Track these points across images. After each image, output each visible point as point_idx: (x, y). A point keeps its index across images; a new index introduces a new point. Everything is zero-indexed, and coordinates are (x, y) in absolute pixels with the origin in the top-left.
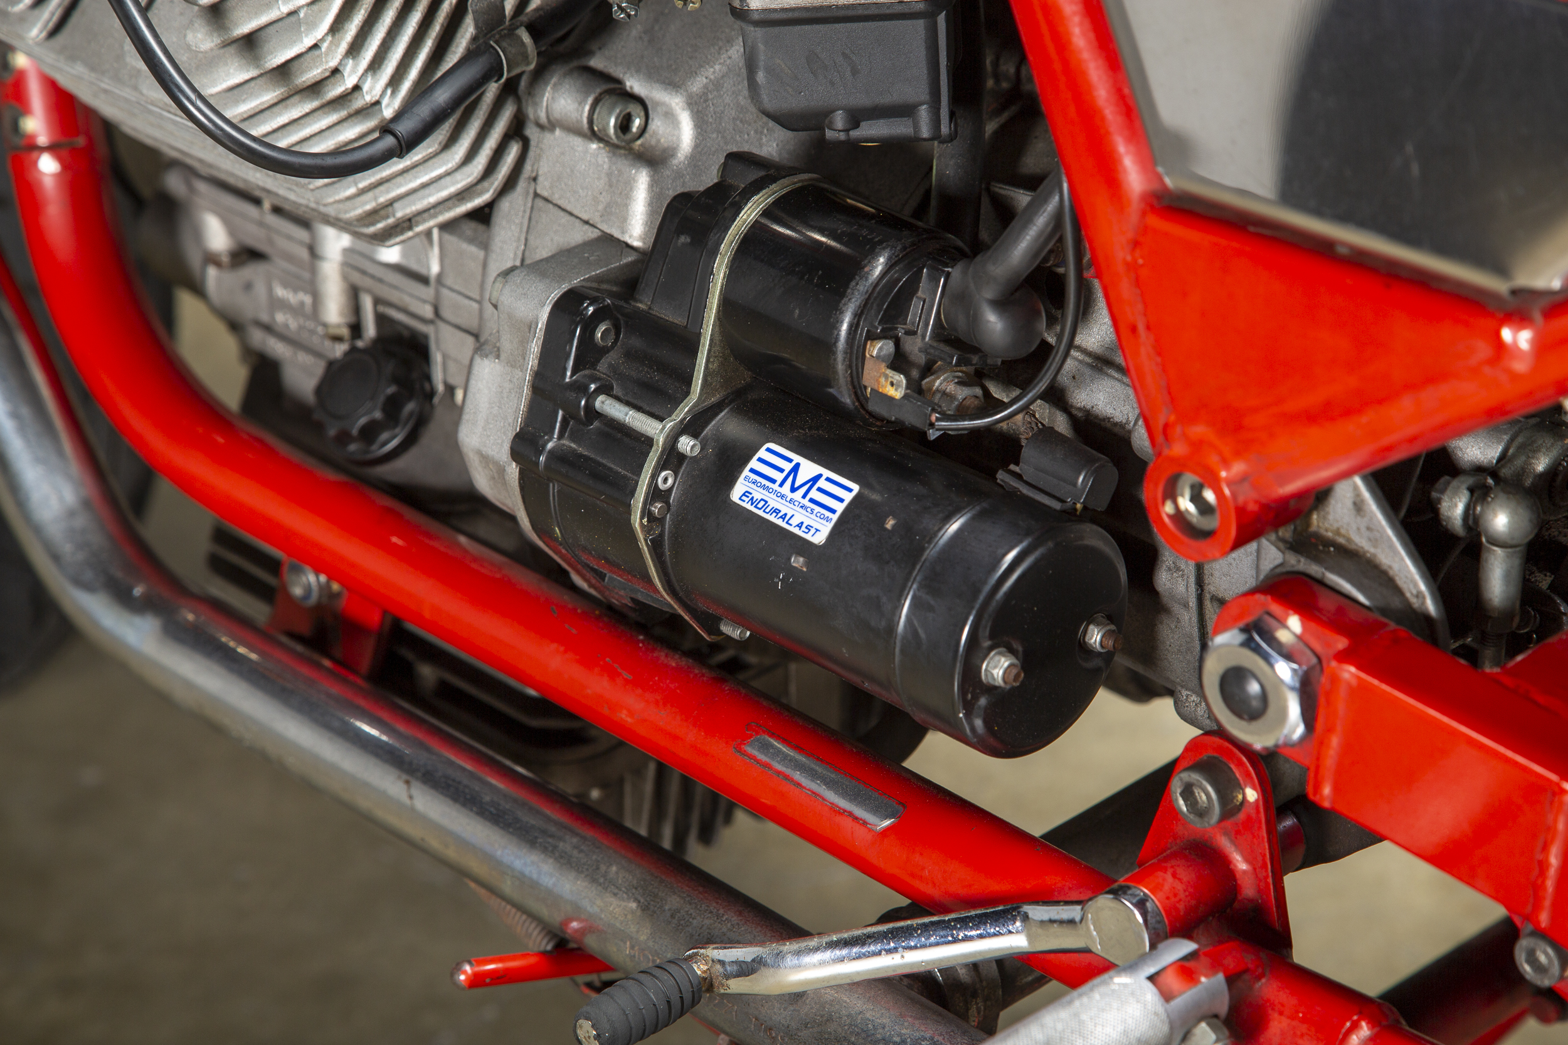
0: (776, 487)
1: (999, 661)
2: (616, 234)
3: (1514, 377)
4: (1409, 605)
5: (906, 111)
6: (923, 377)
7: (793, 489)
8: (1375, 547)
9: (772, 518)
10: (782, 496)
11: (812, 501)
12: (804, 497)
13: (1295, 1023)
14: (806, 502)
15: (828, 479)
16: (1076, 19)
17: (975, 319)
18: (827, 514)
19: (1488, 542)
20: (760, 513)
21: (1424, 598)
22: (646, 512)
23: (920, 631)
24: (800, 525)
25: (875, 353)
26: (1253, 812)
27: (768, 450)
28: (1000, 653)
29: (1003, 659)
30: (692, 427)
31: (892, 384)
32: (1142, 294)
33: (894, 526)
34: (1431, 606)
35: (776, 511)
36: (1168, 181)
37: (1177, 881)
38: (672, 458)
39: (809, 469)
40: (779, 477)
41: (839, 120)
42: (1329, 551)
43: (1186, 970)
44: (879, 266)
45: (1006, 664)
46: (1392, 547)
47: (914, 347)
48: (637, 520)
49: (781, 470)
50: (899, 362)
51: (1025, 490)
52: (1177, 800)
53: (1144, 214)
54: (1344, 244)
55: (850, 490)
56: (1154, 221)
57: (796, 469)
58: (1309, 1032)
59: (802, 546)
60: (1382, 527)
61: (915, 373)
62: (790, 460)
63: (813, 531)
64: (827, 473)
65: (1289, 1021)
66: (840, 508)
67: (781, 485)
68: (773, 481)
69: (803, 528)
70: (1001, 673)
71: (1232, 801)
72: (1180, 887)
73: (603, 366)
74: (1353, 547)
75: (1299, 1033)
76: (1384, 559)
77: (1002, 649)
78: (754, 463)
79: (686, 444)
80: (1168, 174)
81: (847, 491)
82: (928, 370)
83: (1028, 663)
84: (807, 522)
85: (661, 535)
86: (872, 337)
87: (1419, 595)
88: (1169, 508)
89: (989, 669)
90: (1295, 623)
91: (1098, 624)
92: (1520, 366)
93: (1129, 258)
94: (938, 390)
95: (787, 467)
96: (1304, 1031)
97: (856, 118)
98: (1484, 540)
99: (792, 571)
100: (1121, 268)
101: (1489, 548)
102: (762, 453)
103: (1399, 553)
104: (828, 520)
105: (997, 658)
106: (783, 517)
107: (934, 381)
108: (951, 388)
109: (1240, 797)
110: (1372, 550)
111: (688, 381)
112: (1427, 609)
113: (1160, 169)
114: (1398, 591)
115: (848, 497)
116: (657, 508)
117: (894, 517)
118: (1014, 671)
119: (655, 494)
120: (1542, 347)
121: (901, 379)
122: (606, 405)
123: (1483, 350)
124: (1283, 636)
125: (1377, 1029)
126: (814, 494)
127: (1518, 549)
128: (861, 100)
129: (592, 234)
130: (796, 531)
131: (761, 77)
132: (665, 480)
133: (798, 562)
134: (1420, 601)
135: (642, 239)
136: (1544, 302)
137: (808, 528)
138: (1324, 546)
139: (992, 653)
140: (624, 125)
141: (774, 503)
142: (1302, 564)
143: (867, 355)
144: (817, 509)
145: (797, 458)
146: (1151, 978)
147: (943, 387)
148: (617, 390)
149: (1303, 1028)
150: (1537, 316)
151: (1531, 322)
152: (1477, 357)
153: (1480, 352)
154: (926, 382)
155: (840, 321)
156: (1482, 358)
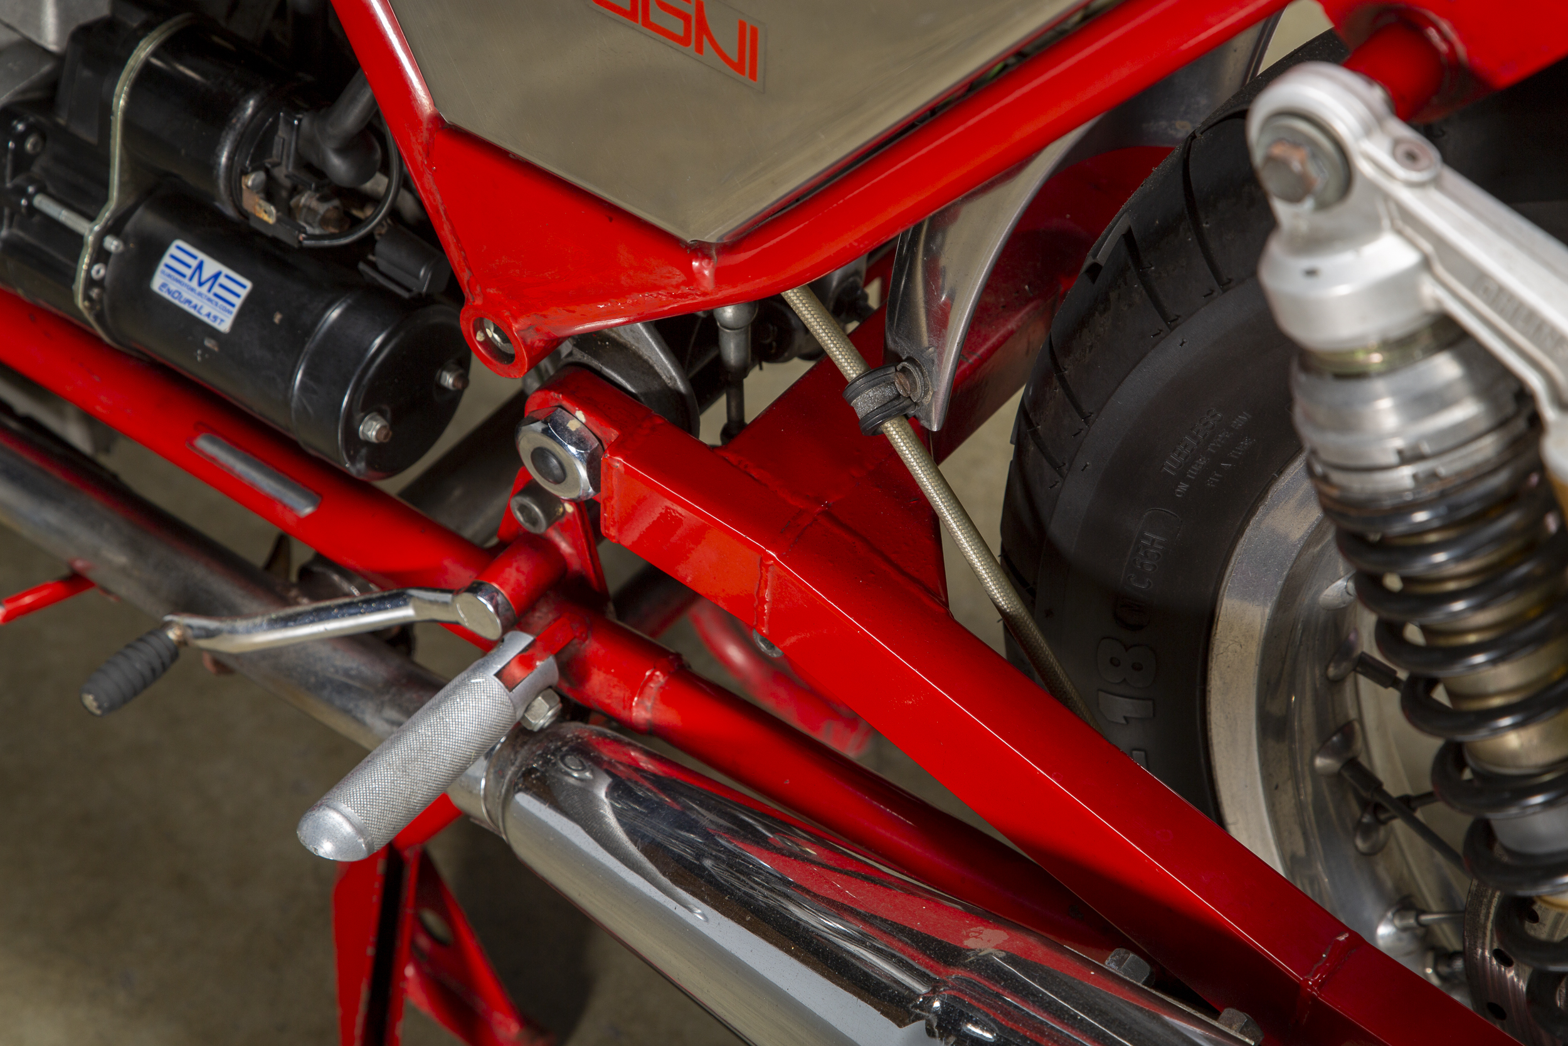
0: (186, 281)
1: (372, 425)
2: (34, 38)
3: (704, 294)
4: (666, 385)
6: (291, 197)
7: (201, 284)
8: (638, 343)
9: (186, 307)
10: (192, 290)
11: (216, 295)
12: (209, 290)
13: (609, 677)
14: (211, 295)
15: (227, 277)
17: (323, 160)
18: (229, 307)
19: (721, 325)
20: (176, 302)
21: (676, 381)
22: (87, 297)
23: (309, 408)
24: (208, 315)
25: (250, 183)
26: (572, 519)
27: (179, 248)
28: (371, 419)
29: (374, 423)
30: (114, 228)
31: (265, 212)
33: (281, 321)
34: (681, 386)
35: (189, 302)
37: (520, 574)
38: (101, 256)
39: (212, 266)
40: (188, 272)
42: (606, 345)
43: (526, 660)
44: (249, 108)
45: (378, 427)
46: (649, 344)
47: (282, 175)
48: (81, 303)
49: (189, 266)
50: (269, 192)
51: (381, 280)
52: (516, 514)
53: (431, 133)
55: (244, 287)
57: (200, 266)
58: (618, 684)
59: (213, 333)
60: (641, 331)
61: (283, 199)
62: (195, 257)
63: (218, 321)
64: (226, 271)
65: (605, 675)
66: (238, 302)
67: (191, 279)
68: (183, 276)
69: (211, 317)
70: (374, 433)
71: (555, 515)
72: (522, 578)
73: (36, 169)
74: (622, 340)
75: (612, 684)
76: (645, 353)
77: (374, 414)
78: (166, 259)
79: (112, 244)
81: (243, 287)
82: (295, 191)
83: (395, 423)
84: (214, 313)
85: (102, 310)
86: (245, 173)
87: (671, 378)
88: (480, 337)
89: (365, 432)
90: (580, 415)
91: (449, 371)
93: (426, 162)
94: (304, 206)
95: (194, 263)
96: (615, 683)
98: (718, 324)
99: (206, 350)
101: (723, 331)
102: (172, 250)
103: (654, 349)
104: (230, 312)
105: (370, 423)
106: (195, 307)
107: (300, 200)
108: (314, 204)
109: (561, 510)
110: (636, 345)
111: (105, 185)
112: (678, 387)
114: (657, 376)
115: (244, 293)
116: (95, 293)
117: (281, 312)
118: (384, 432)
119: (91, 282)
121: (272, 207)
122: (43, 203)
124: (573, 425)
125: (667, 677)
126: (217, 289)
127: (743, 329)
129: (15, 37)
130: (206, 319)
132: (98, 272)
133: (209, 343)
134: (673, 383)
135: (57, 43)
137: (215, 318)
138: (601, 341)
139: (367, 418)
141: (186, 295)
142: (585, 358)
143: (244, 187)
144: (221, 302)
145: (201, 256)
146: (498, 675)
147: (308, 203)
148: (51, 189)
149: (615, 680)
150: (714, 253)
151: (710, 258)
152: (676, 279)
153: (678, 277)
154: (293, 202)
155: (219, 157)
156: (680, 280)
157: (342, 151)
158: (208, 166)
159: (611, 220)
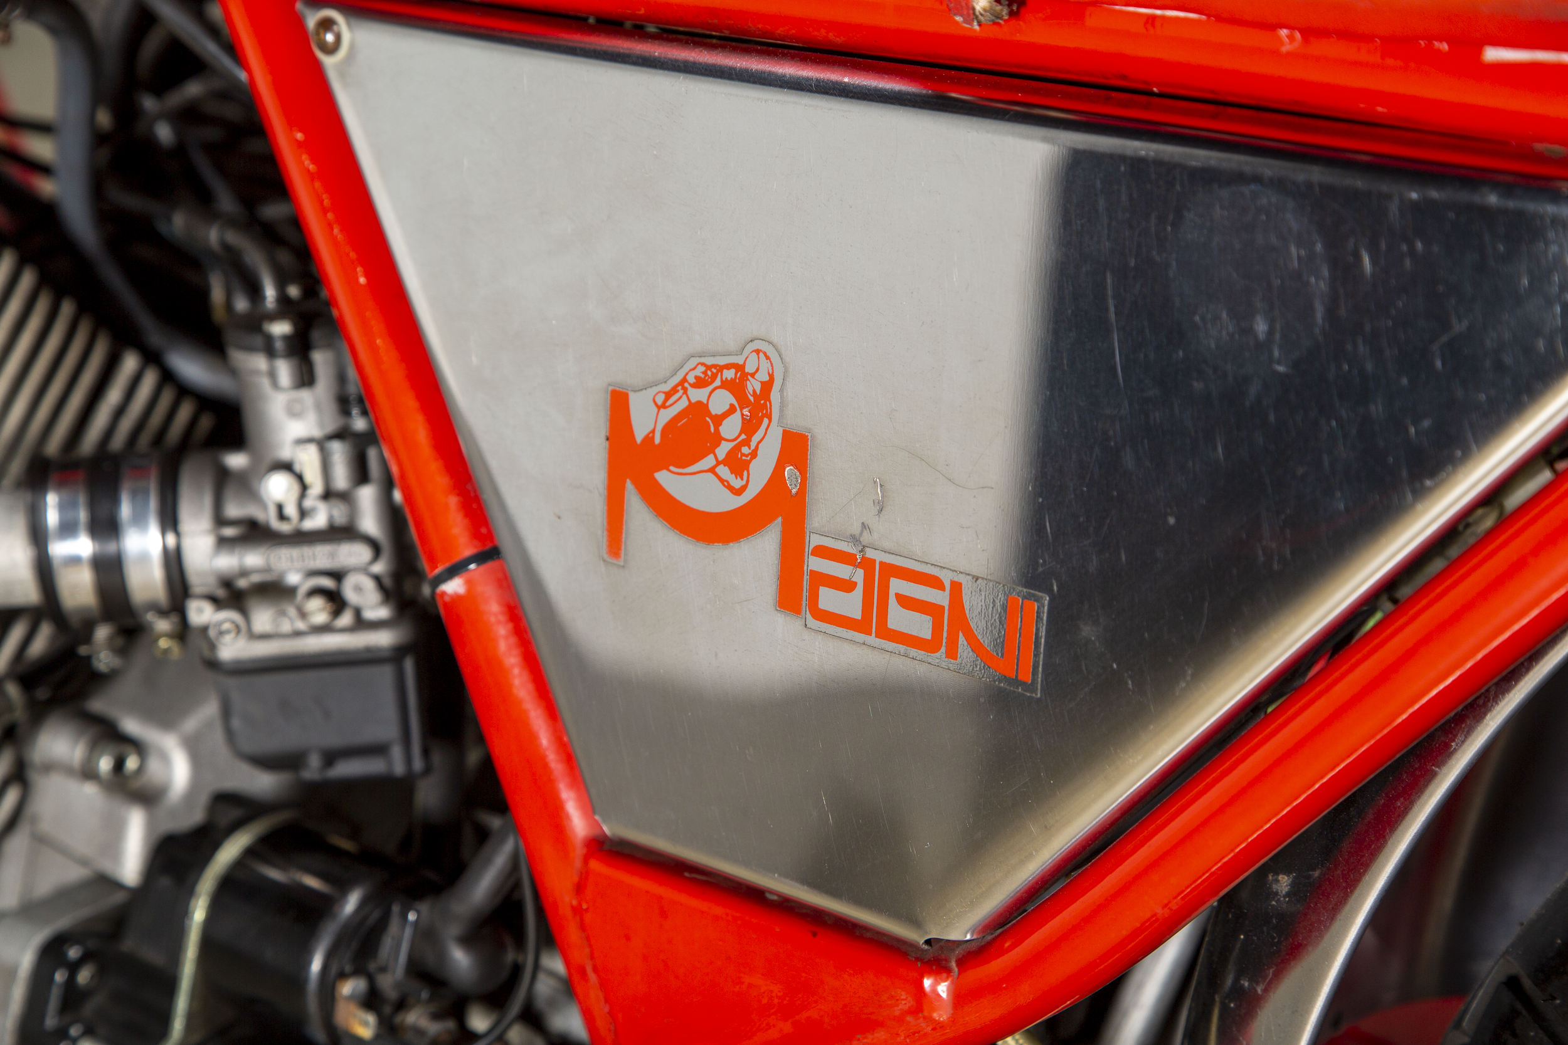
2: (109, 871)
3: (938, 1026)
5: (378, 750)
6: (396, 1013)
16: (516, 671)
17: (442, 955)
25: (347, 992)
31: (362, 1024)
32: (588, 939)
36: (606, 829)
41: (314, 761)
44: (351, 903)
47: (388, 983)
50: (371, 1001)
53: (586, 859)
54: (772, 892)
56: (594, 865)
61: (387, 1010)
80: (604, 821)
82: (401, 1005)
86: (343, 976)
92: (942, 1015)
93: (575, 903)
94: (409, 1026)
97: (331, 757)
100: (568, 913)
107: (407, 1016)
108: (425, 1023)
111: (166, 1019)
113: (597, 817)
120: (960, 998)
121: (371, 1018)
123: (905, 1001)
128: (334, 740)
129: (89, 873)
131: (236, 723)
136: (959, 952)
140: (119, 765)
143: (339, 997)
147: (417, 1022)
150: (953, 965)
151: (948, 971)
152: (900, 1007)
153: (903, 1002)
154: (398, 1019)
155: (309, 963)
156: (906, 1007)
157: (468, 940)
158: (296, 980)
159: (815, 934)
